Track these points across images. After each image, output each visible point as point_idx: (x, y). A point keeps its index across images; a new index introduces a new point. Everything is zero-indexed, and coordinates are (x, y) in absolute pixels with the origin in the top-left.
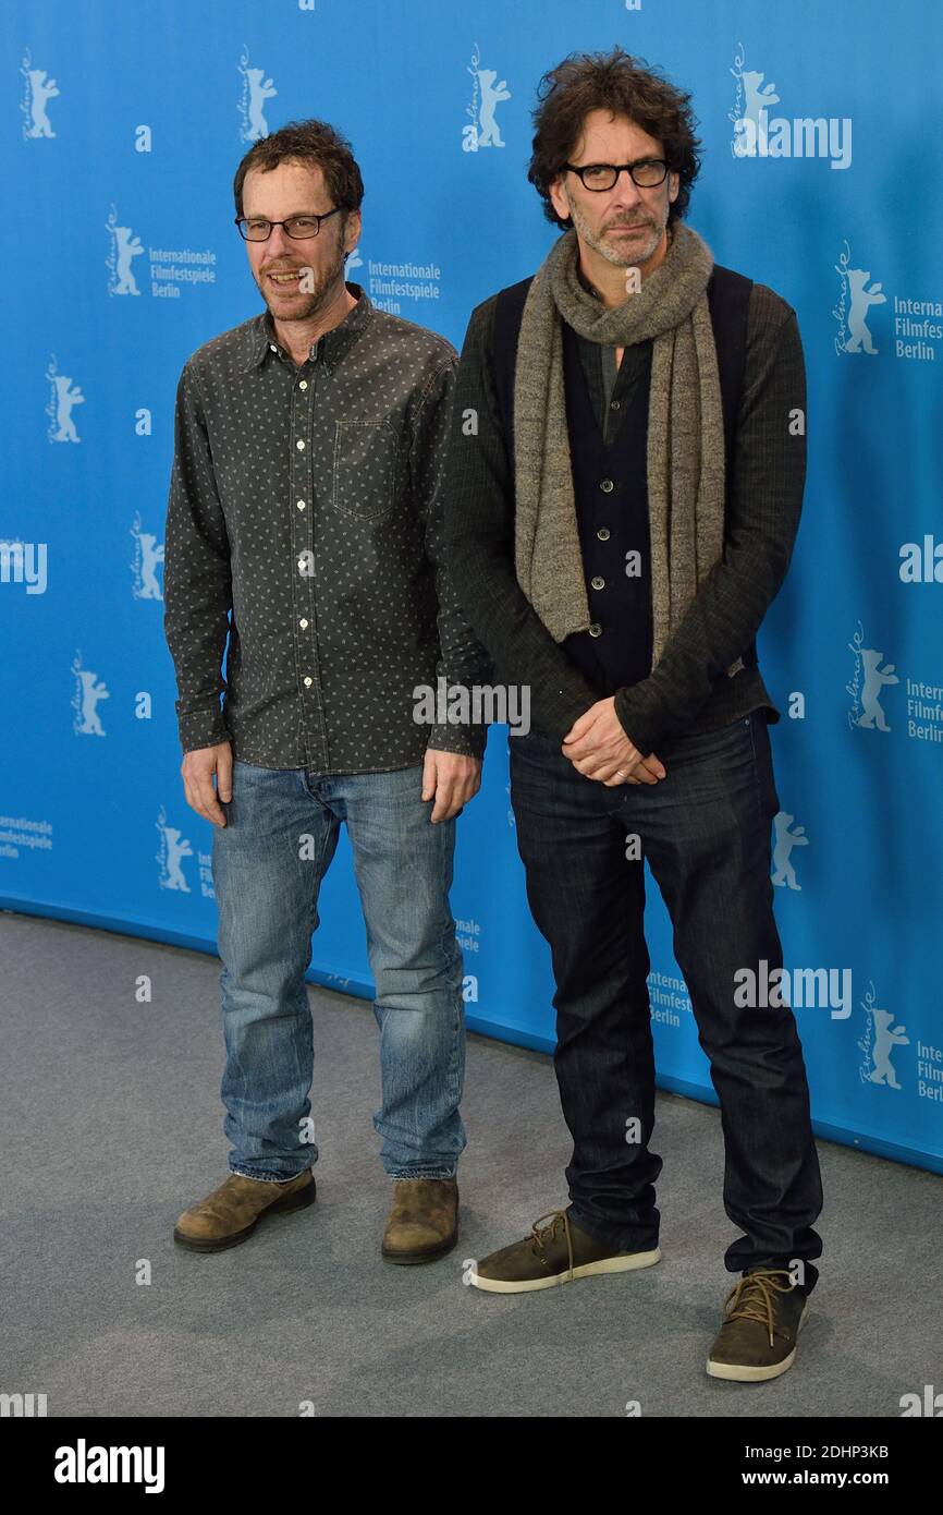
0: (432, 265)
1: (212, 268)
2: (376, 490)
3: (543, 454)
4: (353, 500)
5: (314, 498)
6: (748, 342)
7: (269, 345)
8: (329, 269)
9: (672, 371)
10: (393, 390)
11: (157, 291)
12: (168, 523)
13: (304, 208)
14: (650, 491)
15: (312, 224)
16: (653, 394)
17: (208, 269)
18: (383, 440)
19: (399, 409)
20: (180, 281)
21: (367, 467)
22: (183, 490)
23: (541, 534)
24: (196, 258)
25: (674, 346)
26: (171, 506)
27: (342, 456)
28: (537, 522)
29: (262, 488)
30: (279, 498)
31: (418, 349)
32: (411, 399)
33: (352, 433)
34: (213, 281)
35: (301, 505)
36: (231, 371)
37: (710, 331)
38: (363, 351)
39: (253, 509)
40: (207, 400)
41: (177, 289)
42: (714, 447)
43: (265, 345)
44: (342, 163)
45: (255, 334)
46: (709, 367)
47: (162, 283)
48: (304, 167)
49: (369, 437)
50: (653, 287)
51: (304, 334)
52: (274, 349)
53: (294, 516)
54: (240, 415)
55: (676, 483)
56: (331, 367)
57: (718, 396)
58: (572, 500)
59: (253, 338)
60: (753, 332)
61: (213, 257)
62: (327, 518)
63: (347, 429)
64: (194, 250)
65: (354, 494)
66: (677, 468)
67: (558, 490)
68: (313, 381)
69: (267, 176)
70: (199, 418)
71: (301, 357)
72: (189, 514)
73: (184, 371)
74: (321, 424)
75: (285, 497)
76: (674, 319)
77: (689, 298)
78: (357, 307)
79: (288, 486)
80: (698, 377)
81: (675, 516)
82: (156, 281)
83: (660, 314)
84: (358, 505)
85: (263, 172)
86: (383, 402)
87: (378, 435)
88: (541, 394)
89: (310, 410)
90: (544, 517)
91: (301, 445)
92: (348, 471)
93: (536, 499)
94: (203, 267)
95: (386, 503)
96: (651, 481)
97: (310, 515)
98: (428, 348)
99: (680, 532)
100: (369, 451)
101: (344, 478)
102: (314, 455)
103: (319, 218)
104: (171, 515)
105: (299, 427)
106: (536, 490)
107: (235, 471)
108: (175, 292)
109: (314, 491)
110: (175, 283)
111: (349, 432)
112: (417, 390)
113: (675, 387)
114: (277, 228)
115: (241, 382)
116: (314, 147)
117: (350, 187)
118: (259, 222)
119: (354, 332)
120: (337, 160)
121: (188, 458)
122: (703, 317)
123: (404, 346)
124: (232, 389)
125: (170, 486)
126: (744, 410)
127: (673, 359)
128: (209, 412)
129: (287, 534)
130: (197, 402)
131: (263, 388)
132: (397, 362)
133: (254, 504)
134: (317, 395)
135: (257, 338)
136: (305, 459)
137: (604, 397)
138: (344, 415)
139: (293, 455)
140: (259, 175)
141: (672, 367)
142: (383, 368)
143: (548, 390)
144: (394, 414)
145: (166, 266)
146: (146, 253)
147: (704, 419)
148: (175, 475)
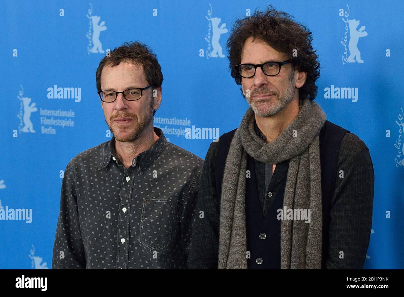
0: (186, 119)
1: (72, 119)
2: (162, 235)
3: (232, 219)
4: (150, 240)
5: (130, 237)
6: (338, 163)
7: (112, 157)
8: (146, 117)
9: (297, 177)
10: (174, 184)
11: (44, 131)
12: (55, 246)
13: (133, 85)
14: (282, 239)
15: (137, 93)
16: (286, 189)
17: (70, 120)
18: (167, 210)
19: (176, 194)
20: (56, 126)
21: (158, 223)
22: (64, 229)
23: (230, 259)
24: (64, 114)
25: (299, 164)
26: (57, 237)
27: (145, 217)
28: (228, 253)
29: (103, 231)
30: (112, 237)
31: (189, 164)
32: (183, 189)
33: (151, 205)
34: (73, 126)
35: (123, 241)
36: (91, 169)
37: (318, 157)
38: (160, 163)
39: (98, 241)
40: (78, 183)
41: (54, 130)
42: (316, 218)
43: (110, 157)
44: (152, 63)
45: (105, 151)
46: (316, 176)
47: (47, 126)
48: (133, 64)
49: (160, 208)
50: (287, 133)
51: (131, 151)
52: (114, 159)
53: (119, 246)
54: (94, 192)
55: (295, 236)
56: (142, 170)
57: (320, 191)
58: (245, 243)
59: (103, 153)
60: (341, 158)
61: (73, 114)
62: (136, 248)
63: (149, 203)
64: (63, 109)
65: (150, 237)
66: (295, 228)
67: (238, 237)
68: (133, 177)
69: (114, 68)
70: (73, 192)
71: (129, 163)
72: (66, 242)
73: (67, 168)
74: (136, 199)
75: (115, 236)
76: (298, 150)
77: (306, 140)
78: (158, 140)
79: (116, 231)
80: (310, 181)
81: (293, 253)
82: (43, 125)
83: (290, 148)
84: (152, 242)
85: (112, 66)
86: (168, 190)
87: (165, 207)
88: (233, 187)
89: (130, 192)
90: (231, 251)
91: (124, 210)
92: (148, 224)
93: (228, 242)
94: (68, 119)
95: (167, 243)
96: (283, 234)
97: (127, 246)
98: (194, 164)
99: (295, 261)
100: (160, 215)
101: (146, 227)
102: (131, 215)
103: (142, 90)
104: (57, 242)
105: (124, 200)
106: (228, 236)
107: (90, 221)
108: (53, 131)
109: (130, 234)
110: (53, 127)
111: (150, 204)
112: (186, 185)
113: (298, 186)
114: (120, 96)
115: (96, 175)
116: (138, 54)
117: (156, 75)
118: (110, 93)
119: (157, 153)
120: (150, 61)
121: (67, 213)
122: (315, 150)
123: (181, 162)
124: (91, 178)
125: (57, 227)
126: (333, 199)
127: (298, 171)
128: (78, 189)
129: (114, 255)
130: (73, 184)
131: (107, 179)
132: (177, 170)
133: (99, 238)
134: (134, 184)
135: (106, 153)
136: (126, 217)
137: (265, 190)
138: (148, 195)
139: (120, 215)
140: (110, 68)
141: (297, 175)
142: (169, 173)
143: (237, 185)
144: (174, 197)
145: (49, 117)
146: (38, 111)
147: (311, 203)
148: (60, 221)
